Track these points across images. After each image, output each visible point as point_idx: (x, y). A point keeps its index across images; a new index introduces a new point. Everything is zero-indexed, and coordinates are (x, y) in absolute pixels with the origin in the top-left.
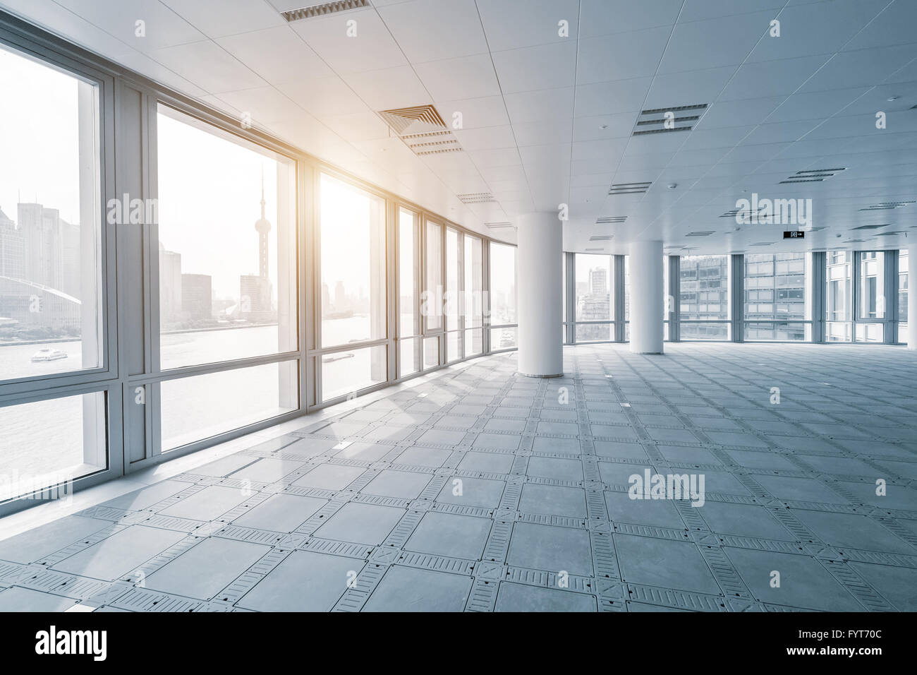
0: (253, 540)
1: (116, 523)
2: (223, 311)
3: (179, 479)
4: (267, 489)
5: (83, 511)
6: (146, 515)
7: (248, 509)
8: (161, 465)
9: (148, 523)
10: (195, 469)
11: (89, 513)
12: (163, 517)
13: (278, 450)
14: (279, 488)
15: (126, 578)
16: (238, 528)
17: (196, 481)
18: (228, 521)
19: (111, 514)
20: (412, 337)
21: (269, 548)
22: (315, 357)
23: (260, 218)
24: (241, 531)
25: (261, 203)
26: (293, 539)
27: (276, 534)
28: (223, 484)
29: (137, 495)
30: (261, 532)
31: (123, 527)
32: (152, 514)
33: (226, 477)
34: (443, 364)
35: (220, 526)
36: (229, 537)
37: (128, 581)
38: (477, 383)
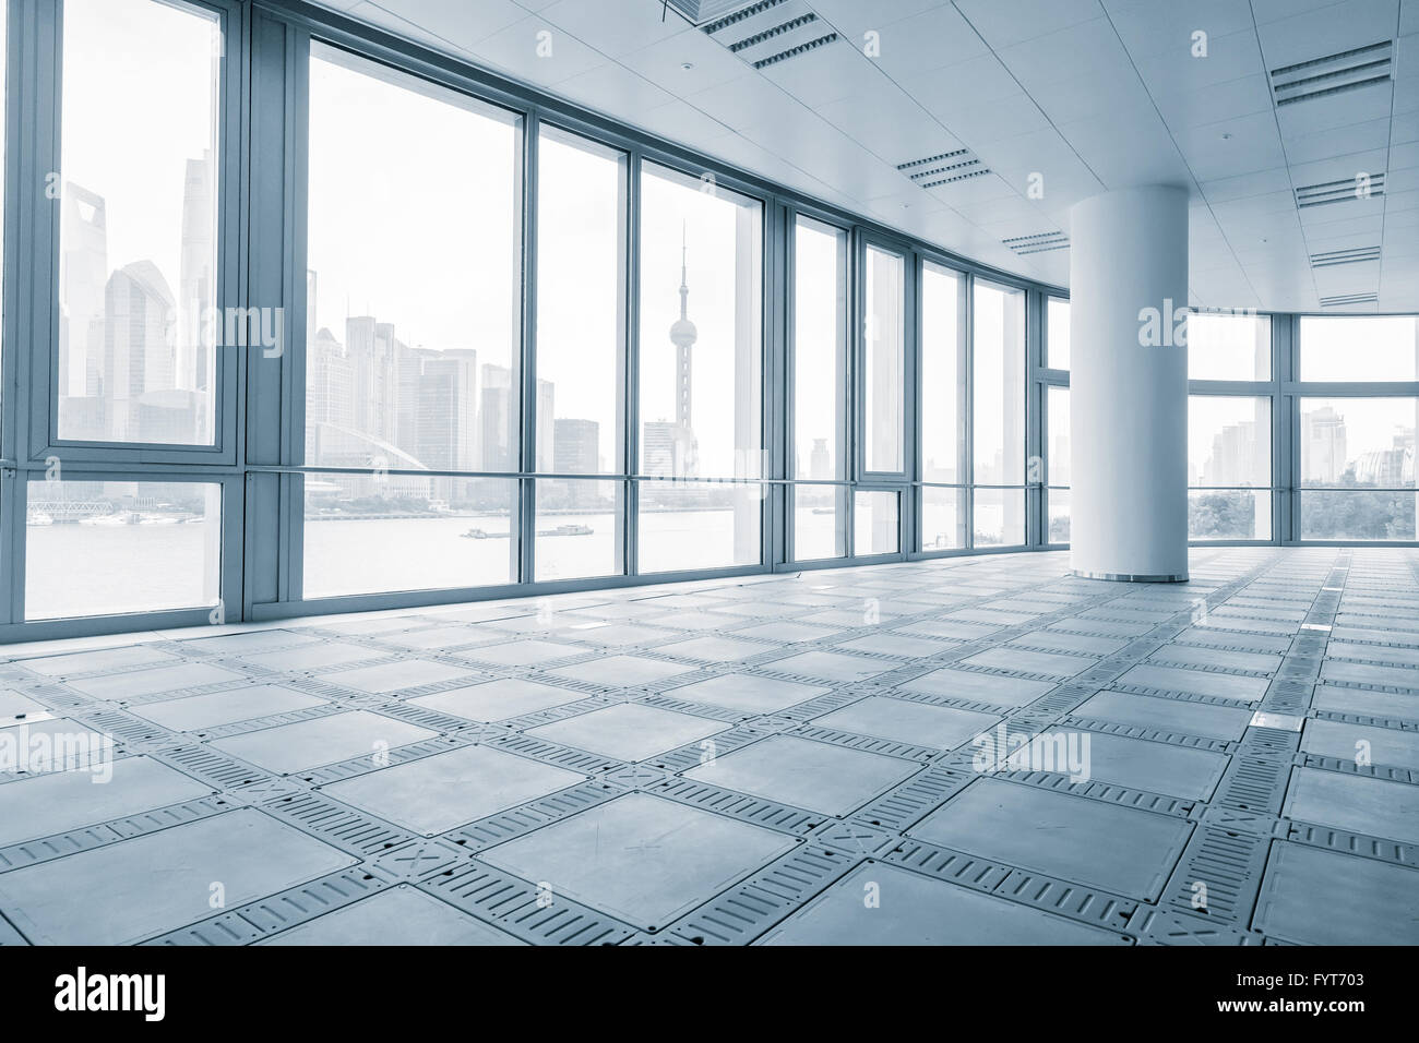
23: (678, 318)
25: (681, 291)
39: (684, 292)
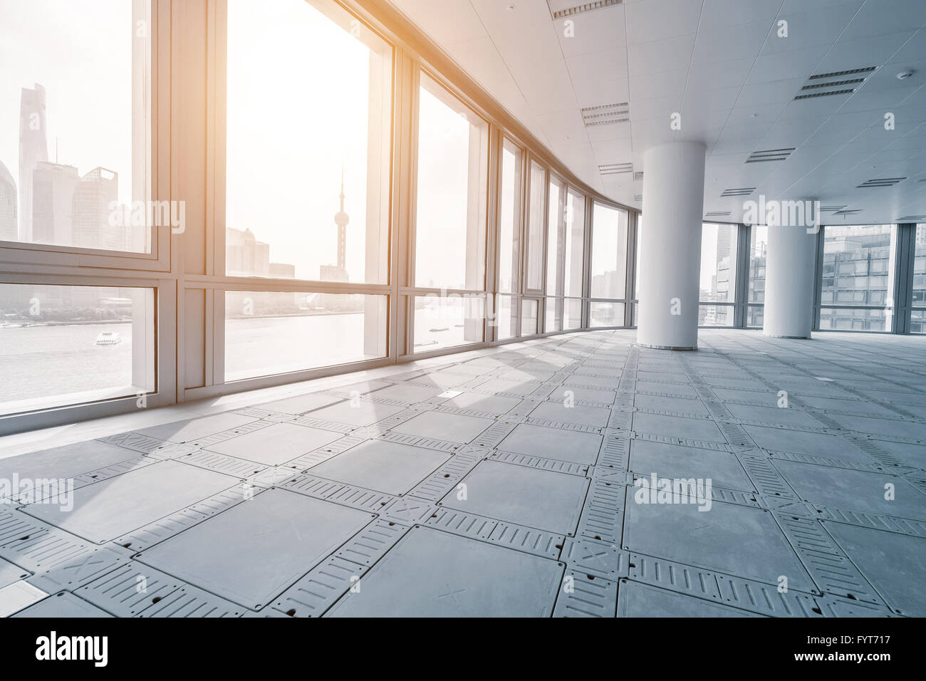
0: (340, 500)
1: (144, 455)
2: (304, 299)
3: (242, 412)
4: (357, 433)
5: (110, 437)
6: (188, 449)
7: (331, 454)
8: (223, 398)
9: (189, 460)
10: (263, 404)
11: (117, 440)
12: (210, 454)
13: (367, 393)
14: (374, 433)
15: (125, 540)
16: (317, 480)
17: (264, 418)
18: (303, 468)
19: (142, 445)
20: (509, 294)
21: (369, 517)
22: (407, 296)
23: (339, 211)
24: (321, 485)
25: (341, 197)
26: (408, 507)
27: (378, 496)
28: (296, 423)
29: (185, 425)
30: (354, 489)
31: (153, 461)
32: (197, 448)
33: (302, 415)
34: (540, 333)
35: (290, 473)
36: (302, 490)
37: (127, 546)
38: (591, 350)
39: (342, 197)
